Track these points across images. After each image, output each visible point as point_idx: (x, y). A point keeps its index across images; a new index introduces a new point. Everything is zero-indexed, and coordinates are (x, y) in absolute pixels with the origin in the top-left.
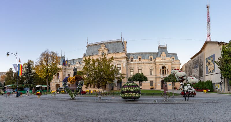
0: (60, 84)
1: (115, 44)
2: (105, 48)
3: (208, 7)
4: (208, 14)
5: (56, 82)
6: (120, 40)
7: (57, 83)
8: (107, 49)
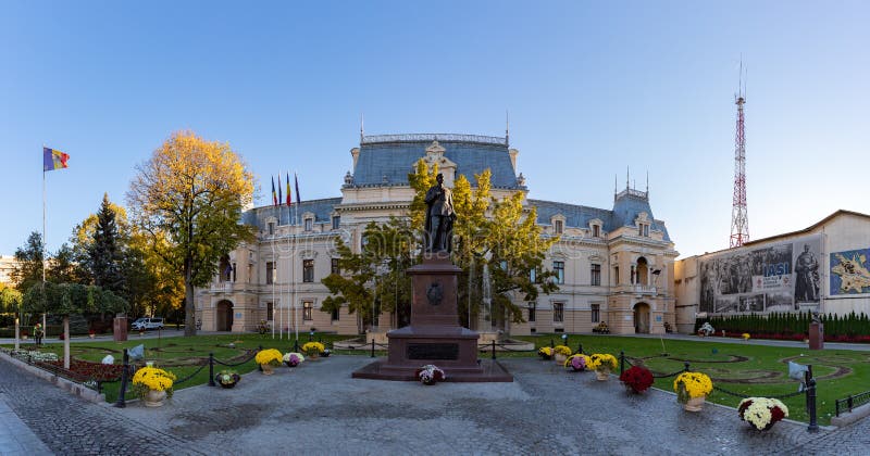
0: (233, 300)
1: (481, 152)
2: (444, 162)
3: (741, 101)
4: (741, 121)
5: (218, 294)
6: (503, 142)
7: (222, 298)
8: (453, 164)
